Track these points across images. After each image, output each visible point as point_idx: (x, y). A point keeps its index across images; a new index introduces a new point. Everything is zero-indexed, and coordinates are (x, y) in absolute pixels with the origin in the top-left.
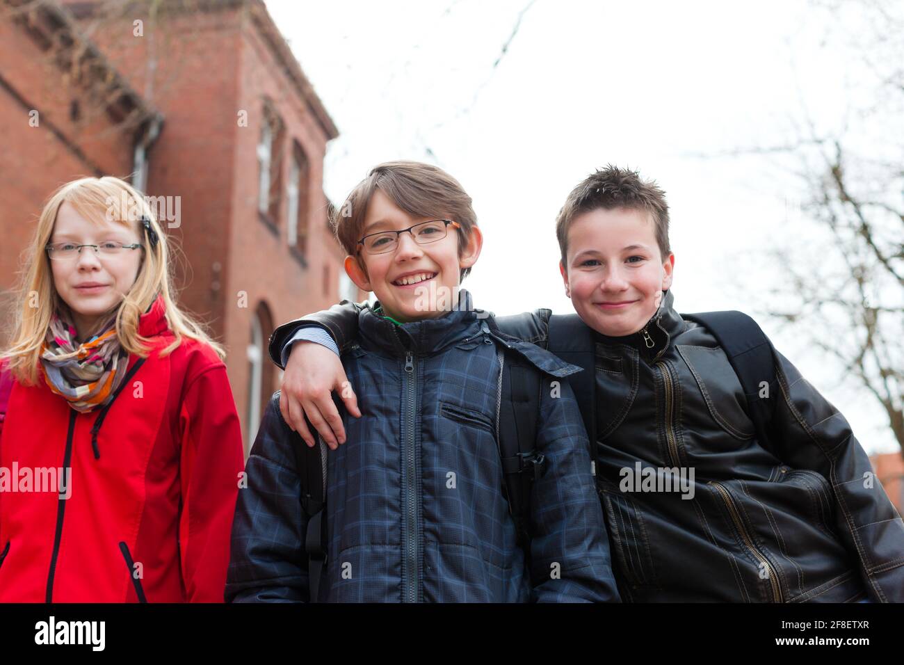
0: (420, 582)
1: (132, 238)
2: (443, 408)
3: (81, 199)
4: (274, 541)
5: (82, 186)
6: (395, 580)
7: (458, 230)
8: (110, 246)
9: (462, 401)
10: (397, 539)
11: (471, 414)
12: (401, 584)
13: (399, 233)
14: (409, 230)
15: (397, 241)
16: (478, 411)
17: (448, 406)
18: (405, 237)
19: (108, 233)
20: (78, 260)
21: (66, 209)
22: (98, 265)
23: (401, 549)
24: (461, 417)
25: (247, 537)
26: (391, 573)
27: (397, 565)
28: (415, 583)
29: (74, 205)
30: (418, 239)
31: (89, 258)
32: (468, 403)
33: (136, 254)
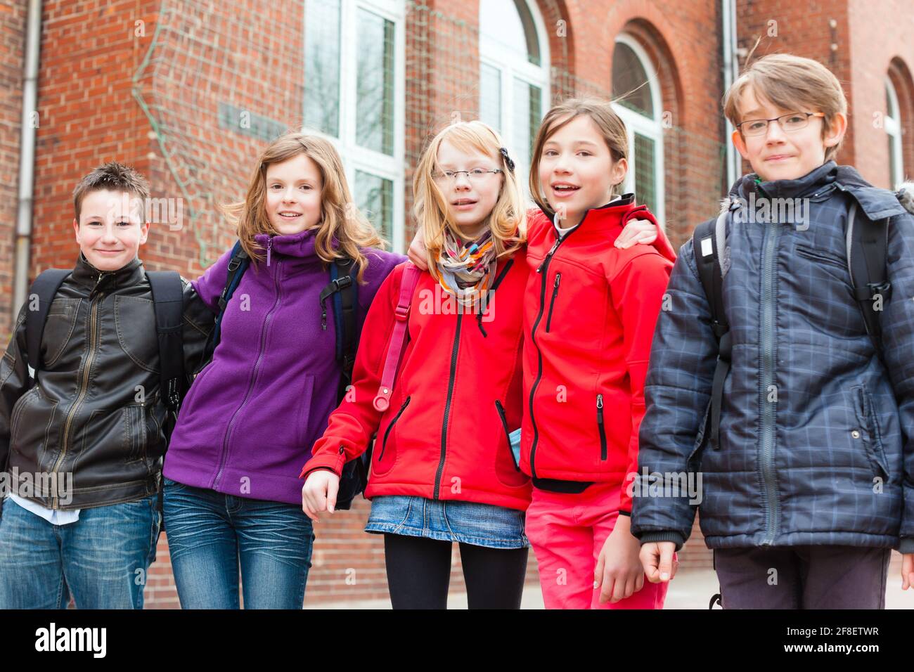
0: (774, 373)
1: (495, 166)
2: (797, 250)
3: (455, 136)
4: (682, 352)
5: (457, 128)
6: (754, 371)
7: (823, 119)
8: (479, 172)
9: (813, 245)
10: (755, 340)
11: (821, 254)
12: (759, 373)
13: (769, 121)
14: (777, 119)
15: (768, 127)
16: (826, 251)
17: (802, 248)
18: (774, 125)
19: (475, 162)
20: (455, 182)
21: (444, 144)
22: (469, 186)
23: (759, 348)
24: (814, 256)
25: (661, 350)
26: (751, 365)
27: (755, 359)
28: (770, 373)
29: (451, 141)
30: (786, 126)
31: (462, 181)
32: (818, 245)
33: (498, 177)
